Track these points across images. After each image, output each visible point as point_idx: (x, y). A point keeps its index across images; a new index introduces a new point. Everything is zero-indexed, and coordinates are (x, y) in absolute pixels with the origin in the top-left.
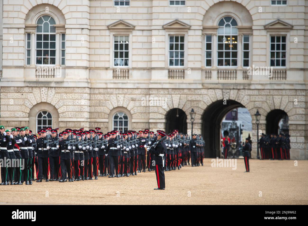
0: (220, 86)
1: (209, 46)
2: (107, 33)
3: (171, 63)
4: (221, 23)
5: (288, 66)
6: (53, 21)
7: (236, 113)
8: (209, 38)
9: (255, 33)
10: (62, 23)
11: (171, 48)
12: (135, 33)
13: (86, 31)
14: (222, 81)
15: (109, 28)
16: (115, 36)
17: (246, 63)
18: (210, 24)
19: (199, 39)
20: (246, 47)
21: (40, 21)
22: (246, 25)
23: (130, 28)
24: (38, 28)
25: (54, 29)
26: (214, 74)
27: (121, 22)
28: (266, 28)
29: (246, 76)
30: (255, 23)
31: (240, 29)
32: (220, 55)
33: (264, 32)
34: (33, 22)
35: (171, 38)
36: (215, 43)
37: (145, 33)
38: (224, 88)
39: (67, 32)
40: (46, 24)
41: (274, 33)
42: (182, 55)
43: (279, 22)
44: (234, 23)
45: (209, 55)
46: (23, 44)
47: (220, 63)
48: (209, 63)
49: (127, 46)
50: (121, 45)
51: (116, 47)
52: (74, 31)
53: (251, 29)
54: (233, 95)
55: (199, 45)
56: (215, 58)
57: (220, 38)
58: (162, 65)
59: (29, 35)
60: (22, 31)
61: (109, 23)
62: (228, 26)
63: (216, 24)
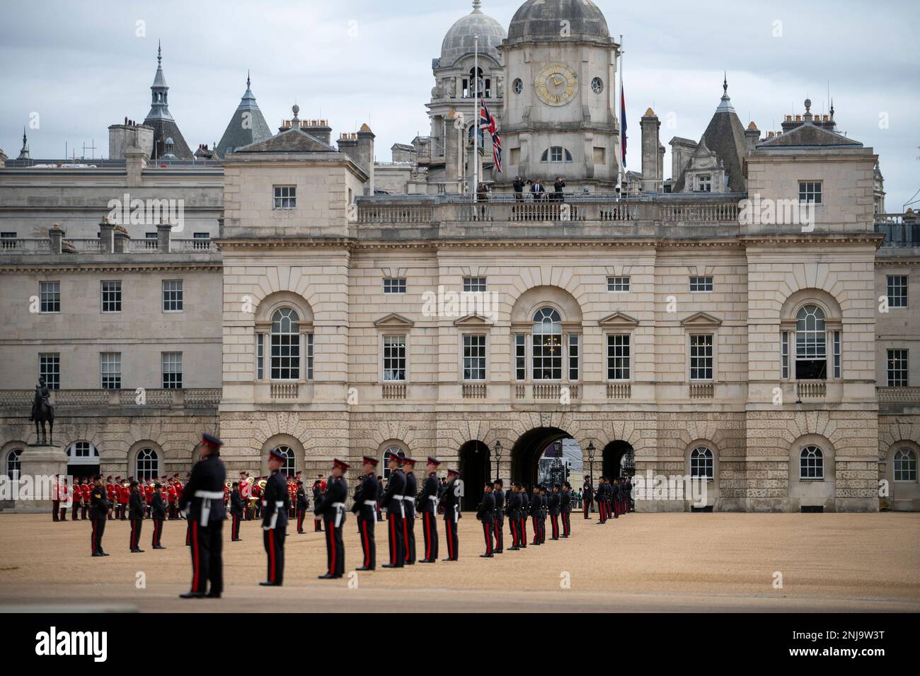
0: (538, 408)
1: (520, 351)
2: (374, 332)
3: (467, 375)
4: (538, 317)
5: (632, 378)
6: (295, 316)
7: (561, 446)
8: (521, 339)
9: (585, 331)
10: (308, 319)
11: (467, 353)
12: (413, 332)
13: (343, 330)
14: (540, 400)
15: (377, 325)
16: (385, 337)
17: (574, 375)
18: (521, 318)
19: (507, 340)
20: (574, 351)
21: (276, 315)
22: (574, 319)
23: (407, 325)
24: (275, 327)
25: (296, 327)
26: (529, 391)
27: (394, 317)
28: (601, 324)
29: (575, 391)
30: (585, 317)
31: (565, 325)
32: (537, 362)
33: (598, 330)
34: (268, 318)
35: (466, 339)
36: (529, 345)
37: (429, 332)
38: (543, 410)
39: (317, 331)
40: (286, 321)
41: (614, 332)
42: (483, 363)
43: (619, 315)
44: (556, 317)
45: (521, 363)
46: (253, 349)
47: (537, 375)
48: (521, 374)
49: (403, 351)
50: (395, 350)
51: (387, 352)
52: (326, 330)
53: (579, 325)
54: (555, 421)
55: (506, 349)
56: (529, 367)
57: (537, 339)
58: (453, 378)
59: (261, 336)
60: (251, 331)
61: (376, 317)
62: (547, 321)
63: (530, 318)
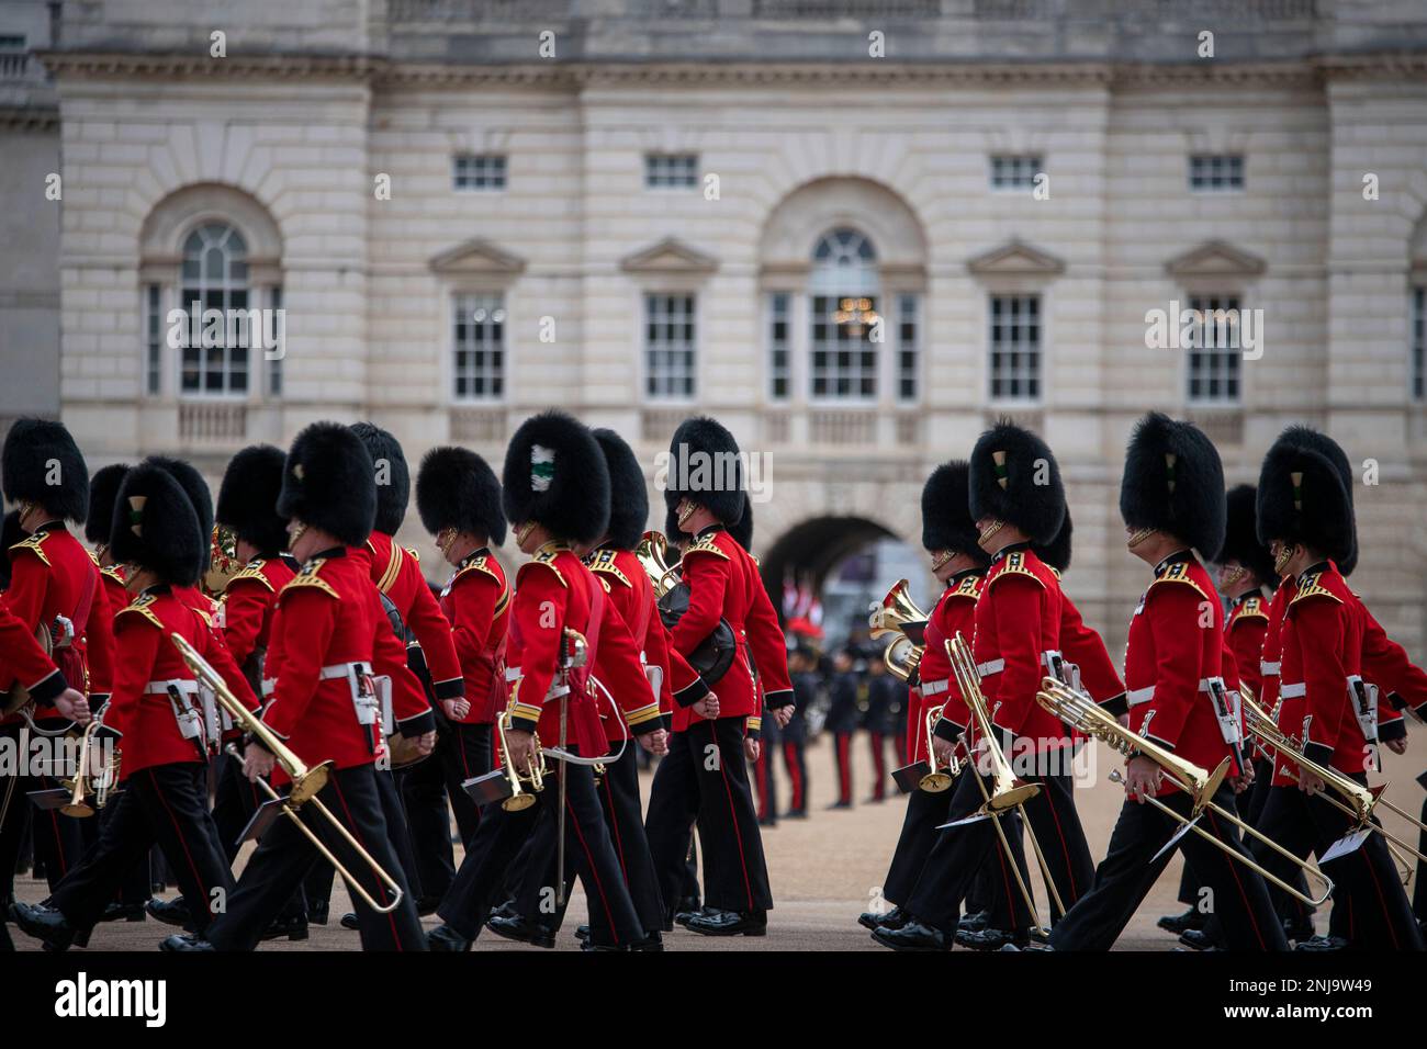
0: (820, 470)
1: (780, 331)
2: (429, 282)
3: (652, 386)
4: (822, 251)
5: (1048, 395)
6: (238, 241)
7: (873, 558)
8: (781, 302)
9: (938, 285)
10: (270, 250)
11: (652, 333)
12: (525, 284)
13: (353, 279)
14: (826, 450)
15: (439, 267)
16: (458, 295)
17: (907, 388)
18: (783, 253)
19: (746, 305)
20: (908, 333)
21: (193, 241)
22: (906, 257)
23: (506, 268)
24: (189, 269)
25: (241, 269)
26: (800, 427)
27: (478, 248)
28: (975, 268)
29: (908, 428)
30: (937, 251)
31: (888, 272)
32: (820, 359)
33: (967, 284)
34: (172, 245)
35: (652, 302)
36: (801, 320)
37: (562, 285)
39: (291, 279)
40: (215, 255)
41: (1005, 287)
42: (689, 359)
43: (1017, 248)
44: (867, 251)
45: (780, 359)
46: (136, 321)
47: (820, 387)
48: (781, 388)
49: (498, 331)
50: (479, 329)
51: (461, 332)
52: (313, 279)
53: (920, 271)
54: (861, 501)
55: (746, 327)
56: (801, 370)
57: (820, 304)
58: (619, 395)
59: (155, 292)
60: (131, 277)
61: (436, 248)
62: (844, 260)
63: (803, 252)
